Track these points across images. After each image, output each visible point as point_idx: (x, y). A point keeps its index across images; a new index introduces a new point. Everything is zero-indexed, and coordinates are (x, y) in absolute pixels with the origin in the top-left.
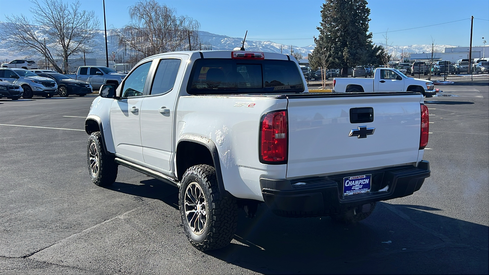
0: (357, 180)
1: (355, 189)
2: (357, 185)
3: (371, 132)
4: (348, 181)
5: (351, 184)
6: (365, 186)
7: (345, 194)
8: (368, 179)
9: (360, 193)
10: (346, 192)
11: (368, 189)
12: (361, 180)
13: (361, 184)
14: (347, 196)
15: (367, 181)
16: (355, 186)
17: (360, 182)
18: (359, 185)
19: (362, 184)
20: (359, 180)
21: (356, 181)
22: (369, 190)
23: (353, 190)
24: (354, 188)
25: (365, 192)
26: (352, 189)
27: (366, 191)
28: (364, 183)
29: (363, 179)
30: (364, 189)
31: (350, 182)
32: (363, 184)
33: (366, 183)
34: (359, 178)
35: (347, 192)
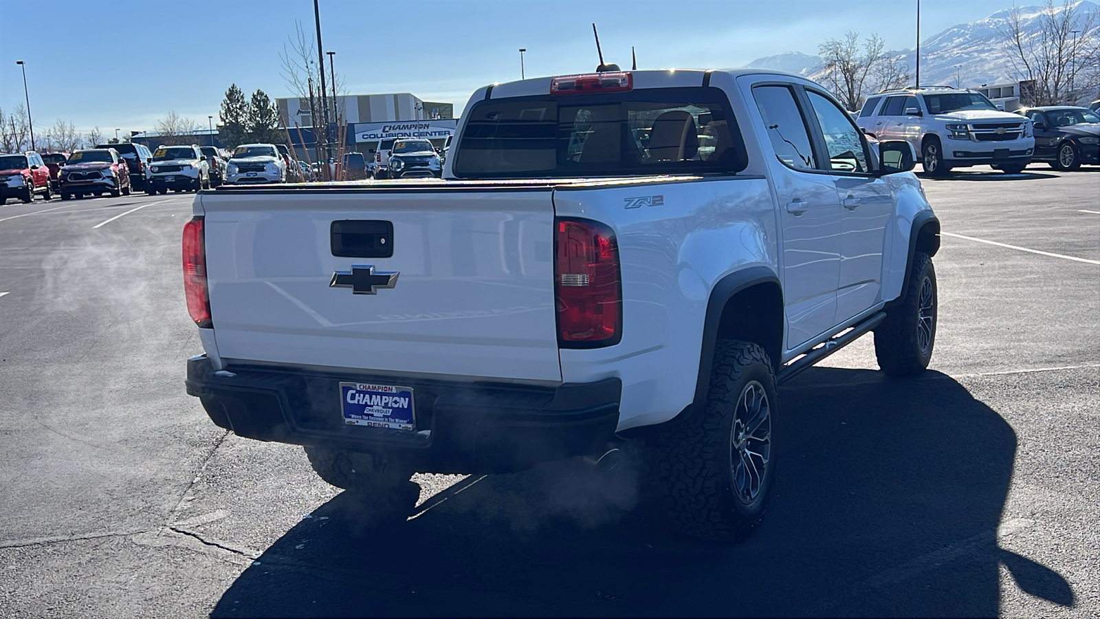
0: (377, 394)
1: (372, 415)
2: (378, 405)
3: (383, 280)
4: (354, 392)
5: (360, 399)
6: (398, 413)
7: (347, 420)
8: (407, 399)
9: (387, 426)
10: (350, 417)
11: (408, 423)
12: (387, 398)
13: (386, 406)
14: (351, 426)
15: (403, 403)
16: (372, 406)
17: (384, 401)
18: (383, 407)
19: (389, 405)
20: (381, 394)
21: (374, 396)
22: (410, 426)
23: (367, 415)
24: (370, 413)
25: (401, 428)
26: (365, 412)
27: (402, 426)
28: (396, 406)
29: (393, 395)
30: (397, 420)
31: (357, 395)
32: (392, 408)
33: (401, 406)
34: (380, 391)
35: (353, 416)
